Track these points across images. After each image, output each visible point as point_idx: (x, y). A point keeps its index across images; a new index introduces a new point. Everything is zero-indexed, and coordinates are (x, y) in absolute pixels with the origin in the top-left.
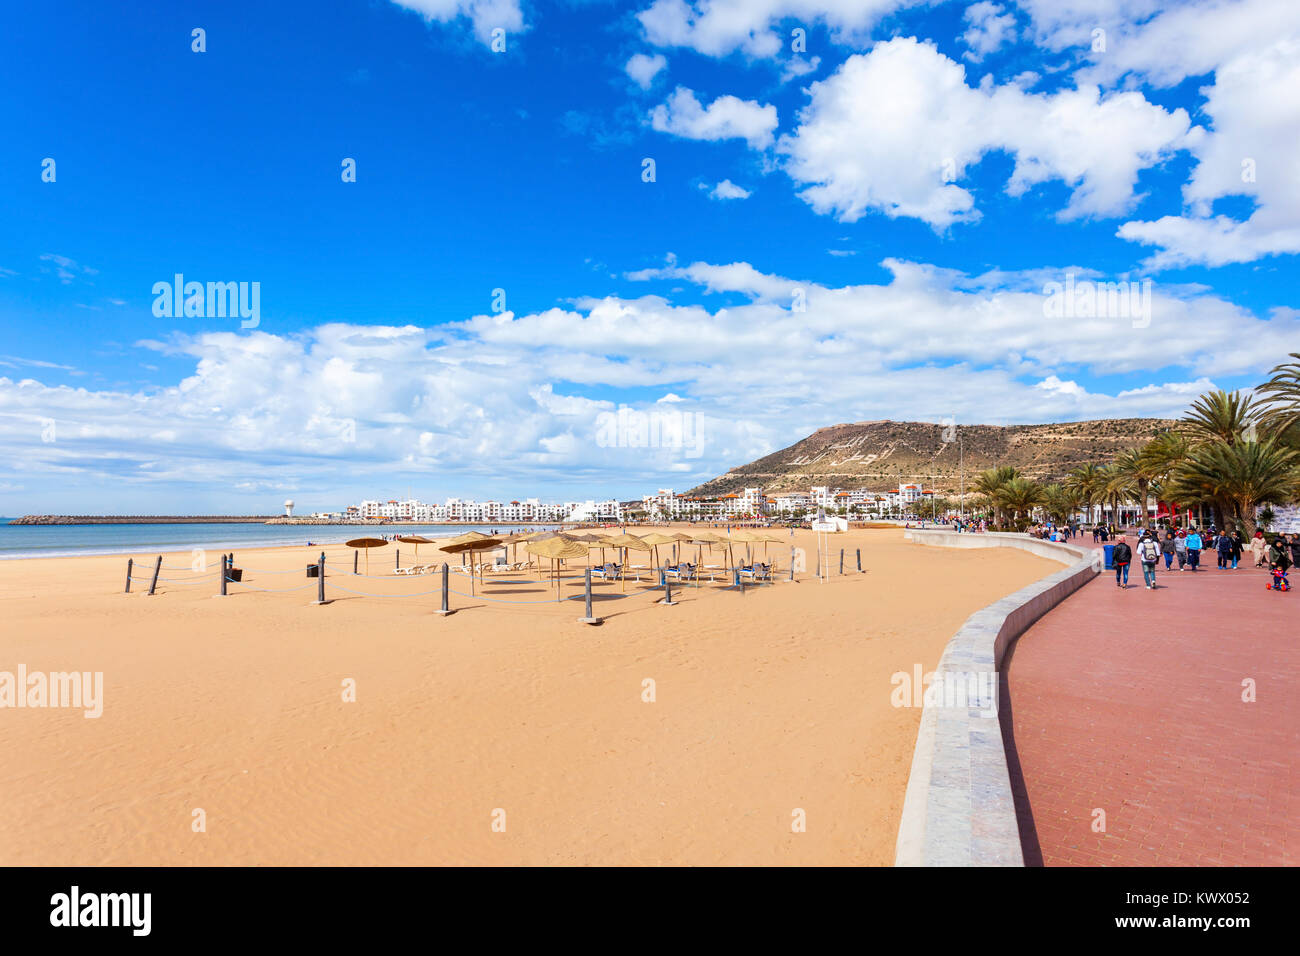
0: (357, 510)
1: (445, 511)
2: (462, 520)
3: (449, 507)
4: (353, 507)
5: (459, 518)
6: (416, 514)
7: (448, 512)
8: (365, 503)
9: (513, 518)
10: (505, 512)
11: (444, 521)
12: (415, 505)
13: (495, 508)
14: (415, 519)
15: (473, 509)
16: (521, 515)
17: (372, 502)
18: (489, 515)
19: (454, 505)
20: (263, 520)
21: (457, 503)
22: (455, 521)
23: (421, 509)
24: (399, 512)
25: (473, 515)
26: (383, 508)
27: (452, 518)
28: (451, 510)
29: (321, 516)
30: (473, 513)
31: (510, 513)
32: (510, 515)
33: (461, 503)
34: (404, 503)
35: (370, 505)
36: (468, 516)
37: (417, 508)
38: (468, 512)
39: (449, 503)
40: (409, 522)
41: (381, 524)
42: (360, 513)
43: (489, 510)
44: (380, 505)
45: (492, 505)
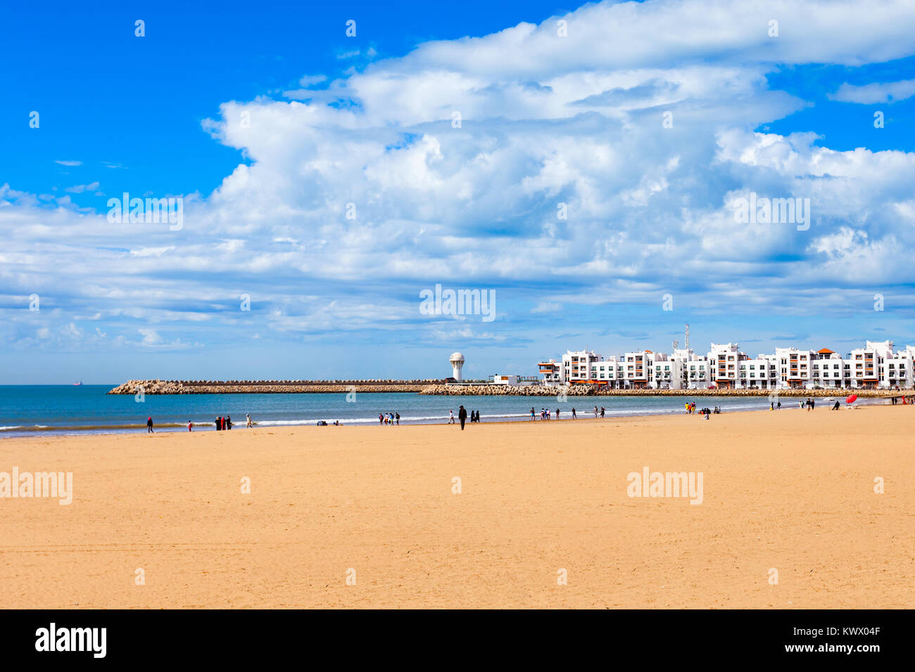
0: (554, 368)
1: (706, 369)
2: (738, 386)
3: (713, 363)
4: (550, 362)
5: (732, 383)
6: (654, 375)
7: (712, 371)
8: (567, 357)
9: (838, 383)
10: (821, 371)
11: (704, 388)
12: (652, 357)
13: (800, 363)
14: (653, 384)
15: (757, 363)
16: (853, 376)
17: (580, 355)
18: (789, 377)
19: (722, 357)
20: (419, 387)
21: (729, 353)
22: (724, 390)
23: (663, 365)
24: (626, 371)
25: (757, 377)
26: (597, 365)
27: (719, 382)
28: (716, 367)
29: (498, 380)
30: (757, 372)
31: (831, 371)
32: (831, 377)
33: (735, 354)
34: (633, 355)
35: (575, 359)
36: (748, 378)
37: (655, 364)
38: (748, 371)
39: (713, 355)
40: (641, 391)
41: (590, 393)
42: (560, 374)
43: (788, 366)
44: (593, 359)
45: (794, 357)
